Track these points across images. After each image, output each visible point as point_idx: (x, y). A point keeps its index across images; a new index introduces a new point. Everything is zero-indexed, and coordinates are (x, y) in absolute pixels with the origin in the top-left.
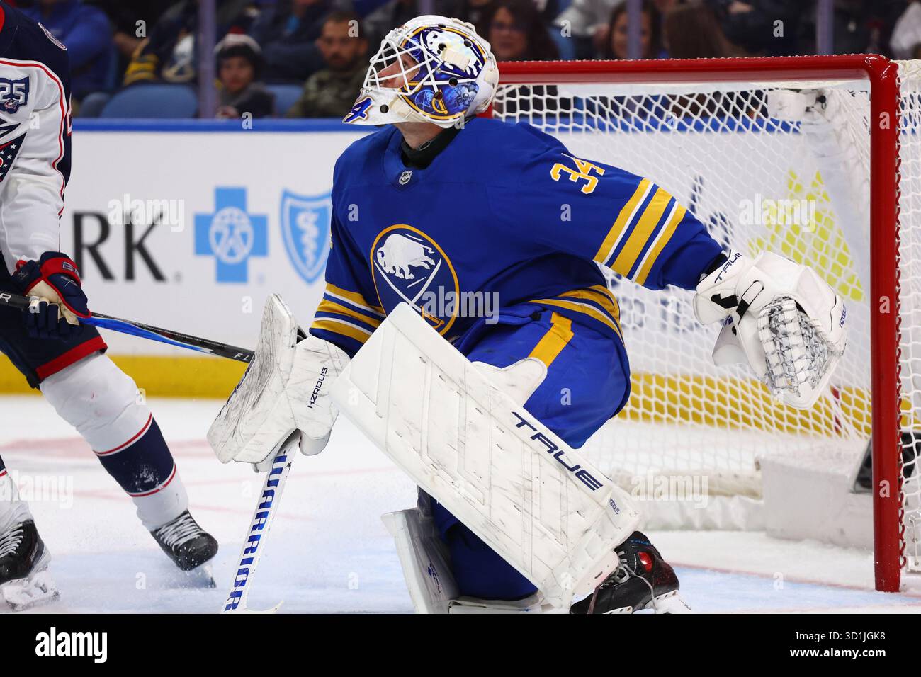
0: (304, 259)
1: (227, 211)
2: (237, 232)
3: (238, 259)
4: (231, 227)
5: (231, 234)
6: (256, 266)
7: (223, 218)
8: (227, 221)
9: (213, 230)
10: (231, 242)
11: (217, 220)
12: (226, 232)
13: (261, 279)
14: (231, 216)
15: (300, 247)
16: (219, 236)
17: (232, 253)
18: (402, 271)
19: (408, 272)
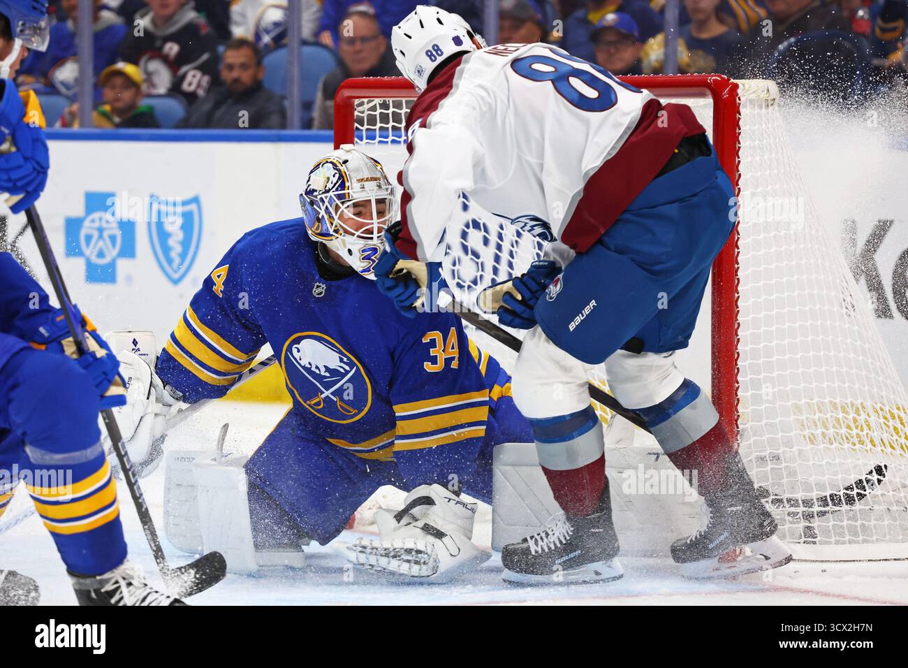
0: (170, 261)
1: (96, 215)
2: (106, 234)
3: (107, 260)
4: (101, 230)
5: (101, 237)
6: (123, 266)
7: (93, 221)
8: (97, 224)
9: (83, 233)
10: (101, 244)
11: (87, 223)
12: (96, 234)
13: (129, 279)
14: (100, 219)
15: (166, 250)
16: (89, 238)
17: (101, 254)
18: (317, 367)
19: (323, 370)
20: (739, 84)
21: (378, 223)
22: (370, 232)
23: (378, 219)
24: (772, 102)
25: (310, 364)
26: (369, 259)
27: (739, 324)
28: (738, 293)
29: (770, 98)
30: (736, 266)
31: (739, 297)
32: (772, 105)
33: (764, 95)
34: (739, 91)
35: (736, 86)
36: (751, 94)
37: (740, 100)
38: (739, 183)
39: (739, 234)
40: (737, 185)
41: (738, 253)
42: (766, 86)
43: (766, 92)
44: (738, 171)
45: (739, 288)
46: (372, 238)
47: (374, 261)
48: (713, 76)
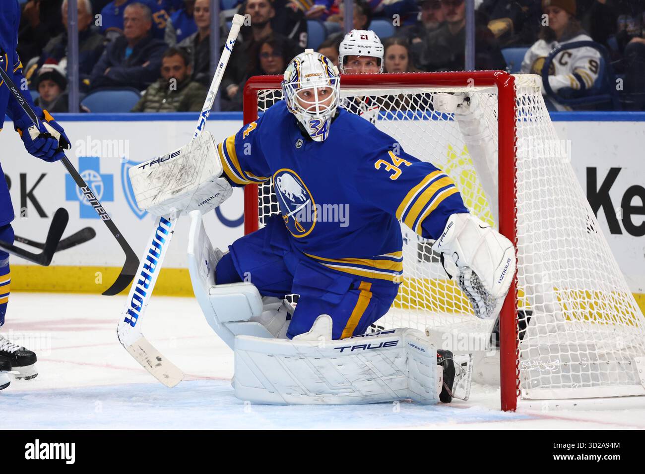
8: (87, 178)
18: (289, 194)
19: (292, 196)
20: (515, 77)
21: (319, 104)
22: (314, 109)
23: (319, 101)
24: (537, 89)
25: (285, 191)
26: (315, 127)
27: (517, 239)
28: (516, 218)
29: (536, 86)
30: (515, 200)
31: (517, 221)
32: (538, 91)
33: (532, 84)
34: (515, 82)
35: (513, 78)
36: (523, 83)
37: (516, 88)
38: (516, 143)
39: (516, 178)
40: (515, 145)
41: (516, 191)
42: (533, 79)
43: (533, 82)
44: (516, 136)
45: (517, 215)
46: (316, 114)
47: (317, 129)
48: (498, 72)
